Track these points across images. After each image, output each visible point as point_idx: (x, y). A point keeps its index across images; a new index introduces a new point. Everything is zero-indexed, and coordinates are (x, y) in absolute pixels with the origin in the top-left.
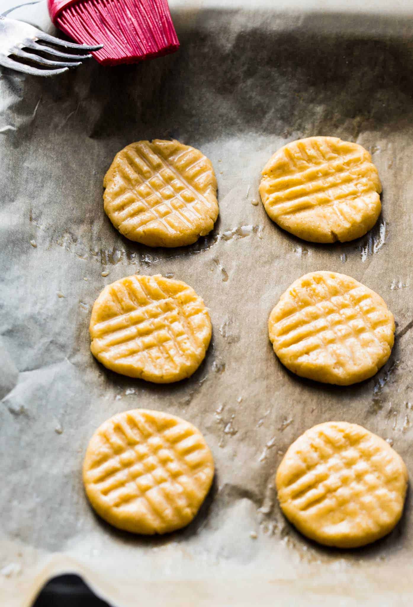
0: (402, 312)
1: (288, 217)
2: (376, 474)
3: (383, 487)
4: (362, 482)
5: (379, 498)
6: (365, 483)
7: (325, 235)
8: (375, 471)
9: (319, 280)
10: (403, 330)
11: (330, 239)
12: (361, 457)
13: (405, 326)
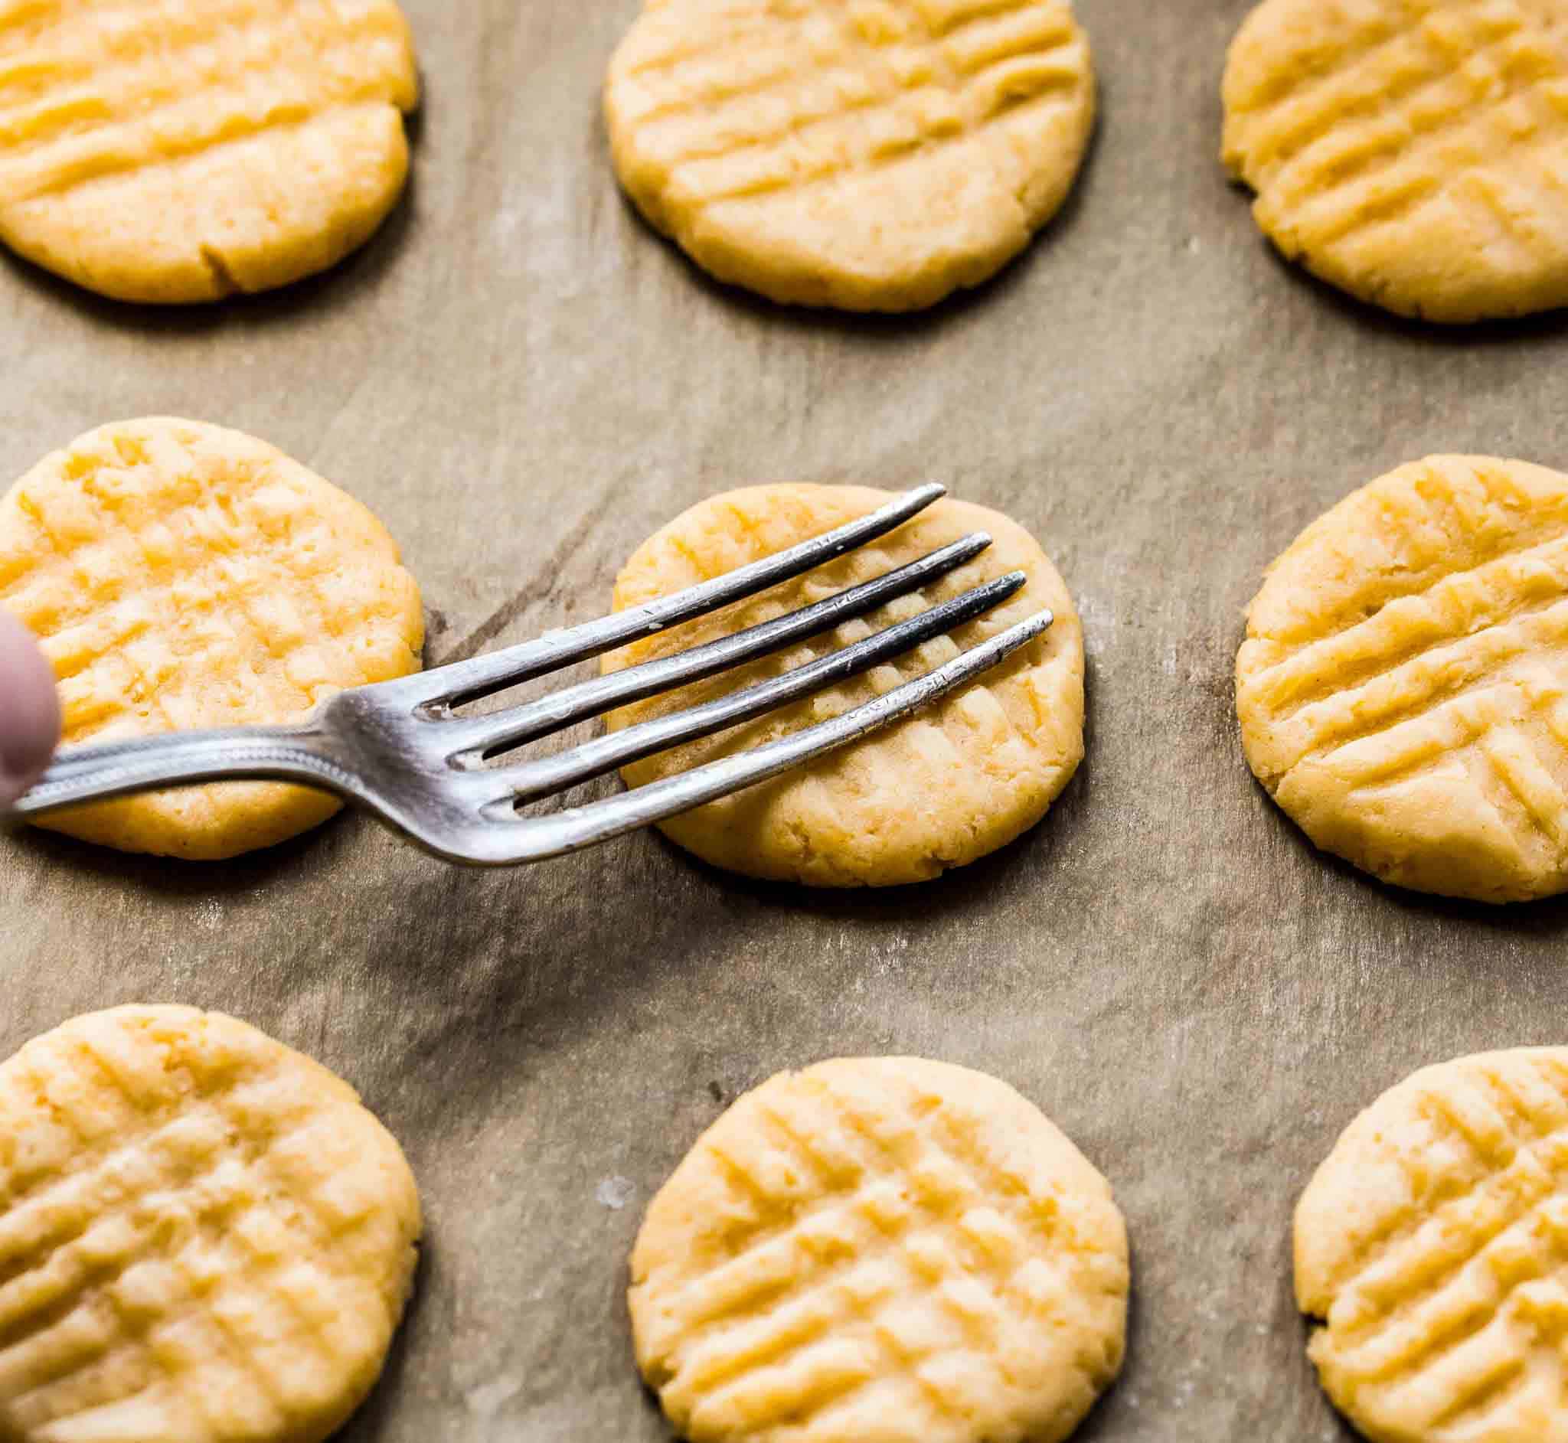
0: (465, 576)
1: (37, 207)
2: (288, 1208)
3: (309, 1259)
4: (226, 1241)
5: (290, 1303)
6: (242, 1245)
7: (183, 273)
8: (282, 1194)
9: (134, 454)
10: (462, 645)
11: (203, 285)
12: (233, 1140)
13: (471, 628)
